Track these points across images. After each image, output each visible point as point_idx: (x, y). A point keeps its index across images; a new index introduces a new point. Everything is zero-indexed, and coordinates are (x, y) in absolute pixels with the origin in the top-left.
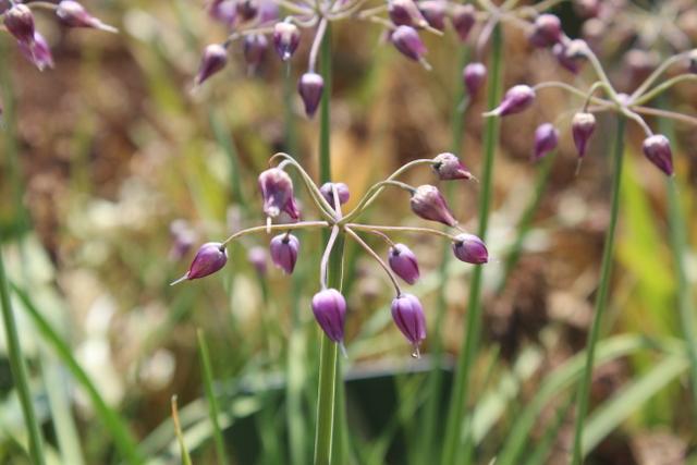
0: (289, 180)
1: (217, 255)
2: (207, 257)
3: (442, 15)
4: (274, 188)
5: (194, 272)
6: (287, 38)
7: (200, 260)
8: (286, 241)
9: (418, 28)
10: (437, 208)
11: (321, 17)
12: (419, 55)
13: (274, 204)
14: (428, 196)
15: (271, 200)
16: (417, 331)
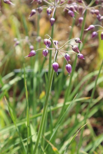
0: (51, 42)
1: (34, 53)
2: (32, 53)
3: (77, 8)
4: (48, 43)
5: (29, 55)
6: (49, 11)
7: (31, 54)
8: (46, 51)
9: (74, 12)
10: (77, 49)
11: (55, 6)
12: (73, 16)
13: (48, 46)
14: (75, 47)
15: (47, 45)
16: (70, 71)
